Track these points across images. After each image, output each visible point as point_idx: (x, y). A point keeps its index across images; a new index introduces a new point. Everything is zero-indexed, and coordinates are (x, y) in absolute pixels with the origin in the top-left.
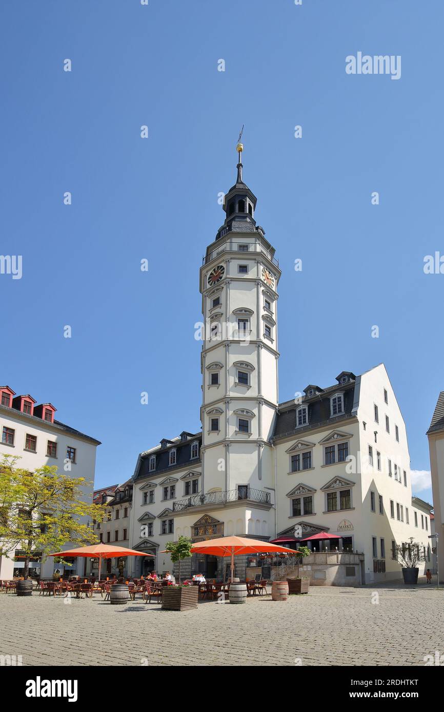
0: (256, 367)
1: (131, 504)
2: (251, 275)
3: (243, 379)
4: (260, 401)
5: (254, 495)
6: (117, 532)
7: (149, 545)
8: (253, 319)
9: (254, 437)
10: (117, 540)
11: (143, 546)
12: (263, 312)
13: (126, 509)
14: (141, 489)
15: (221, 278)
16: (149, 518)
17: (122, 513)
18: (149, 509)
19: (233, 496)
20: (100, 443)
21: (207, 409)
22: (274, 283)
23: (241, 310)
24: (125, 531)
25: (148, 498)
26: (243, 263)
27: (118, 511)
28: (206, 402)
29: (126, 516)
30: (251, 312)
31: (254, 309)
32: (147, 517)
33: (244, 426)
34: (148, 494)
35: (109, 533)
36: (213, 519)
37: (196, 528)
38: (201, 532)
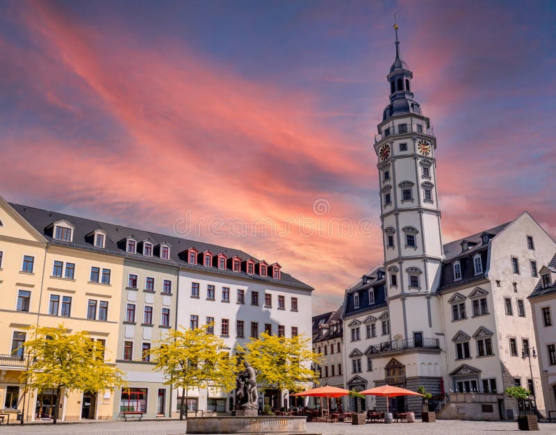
0: (420, 231)
1: (342, 340)
2: (409, 151)
3: (411, 242)
4: (425, 259)
5: (427, 342)
6: (333, 366)
7: (359, 381)
8: (414, 189)
9: (423, 290)
10: (333, 375)
11: (354, 381)
12: (422, 181)
13: (339, 344)
14: (350, 325)
15: (388, 155)
16: (357, 355)
17: (336, 347)
18: (357, 345)
19: (411, 342)
20: (313, 289)
21: (388, 266)
22: (430, 149)
23: (404, 183)
24: (340, 365)
25: (355, 336)
26: (403, 141)
27: (332, 346)
28: (387, 260)
29: (339, 351)
30: (413, 184)
31: (414, 182)
32: (355, 353)
33: (414, 282)
34: (355, 331)
35: (327, 367)
36: (398, 362)
37: (388, 368)
38: (391, 372)
